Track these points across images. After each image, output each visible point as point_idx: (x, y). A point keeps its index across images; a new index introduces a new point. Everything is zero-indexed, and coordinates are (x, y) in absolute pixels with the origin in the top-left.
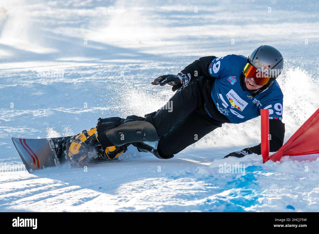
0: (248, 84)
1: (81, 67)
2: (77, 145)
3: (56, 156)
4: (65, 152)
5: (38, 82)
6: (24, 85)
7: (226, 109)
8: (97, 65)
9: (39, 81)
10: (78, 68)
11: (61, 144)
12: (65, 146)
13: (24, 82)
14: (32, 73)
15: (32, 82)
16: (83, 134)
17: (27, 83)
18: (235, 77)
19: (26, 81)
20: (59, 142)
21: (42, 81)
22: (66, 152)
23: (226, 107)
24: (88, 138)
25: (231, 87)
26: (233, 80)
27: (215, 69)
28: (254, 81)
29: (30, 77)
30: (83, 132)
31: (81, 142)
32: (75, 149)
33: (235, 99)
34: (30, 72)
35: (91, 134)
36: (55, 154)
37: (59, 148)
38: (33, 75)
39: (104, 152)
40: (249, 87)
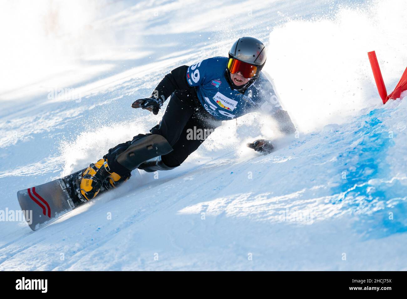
0: (236, 81)
1: (180, 61)
2: (88, 181)
3: (69, 197)
4: (77, 190)
5: (143, 88)
6: (130, 94)
7: (214, 111)
8: (196, 55)
9: (143, 86)
10: (178, 63)
11: (71, 183)
12: (75, 185)
13: (129, 91)
14: (134, 80)
15: (137, 89)
16: (92, 168)
17: (132, 91)
18: (219, 79)
19: (131, 90)
20: (69, 180)
21: (146, 85)
22: (79, 191)
23: (214, 109)
24: (97, 171)
25: (215, 91)
26: (217, 84)
27: (195, 78)
28: (242, 75)
29: (133, 85)
30: (90, 166)
31: (92, 177)
32: (87, 185)
33: (223, 100)
34: (132, 80)
35: (99, 167)
36: (68, 195)
37: (70, 188)
38: (136, 82)
39: (109, 182)
40: (237, 83)
